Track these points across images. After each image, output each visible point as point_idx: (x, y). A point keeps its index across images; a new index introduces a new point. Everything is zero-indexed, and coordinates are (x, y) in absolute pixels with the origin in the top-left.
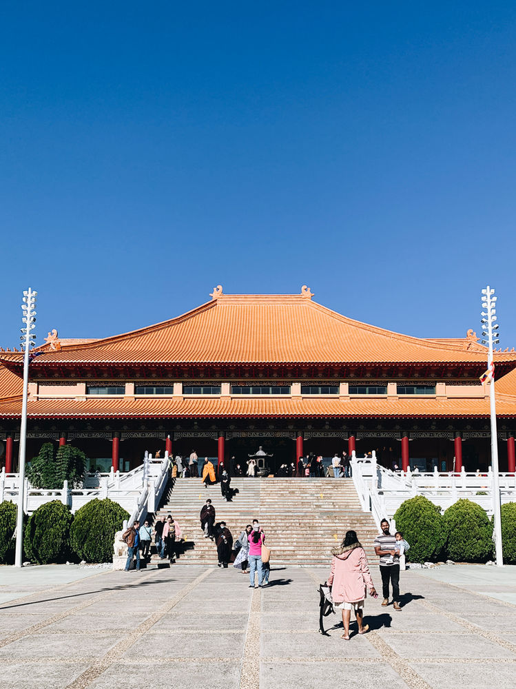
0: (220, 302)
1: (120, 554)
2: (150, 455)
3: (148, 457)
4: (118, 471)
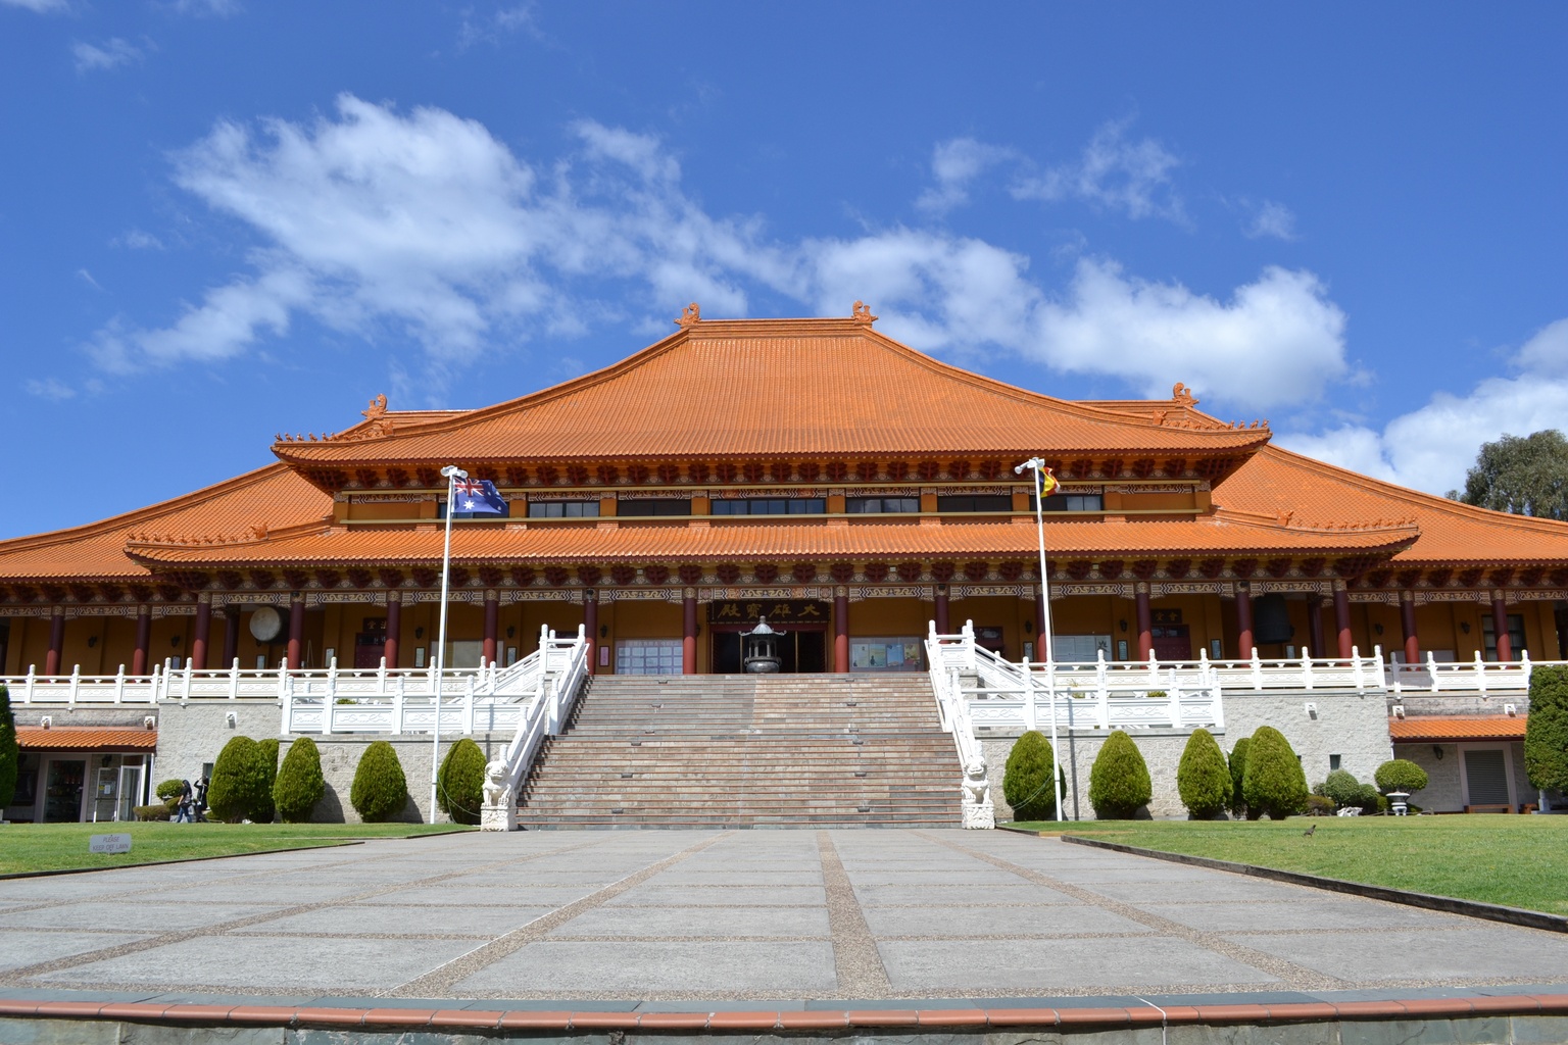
0: (694, 336)
1: (495, 802)
2: (553, 632)
3: (547, 638)
4: (493, 664)
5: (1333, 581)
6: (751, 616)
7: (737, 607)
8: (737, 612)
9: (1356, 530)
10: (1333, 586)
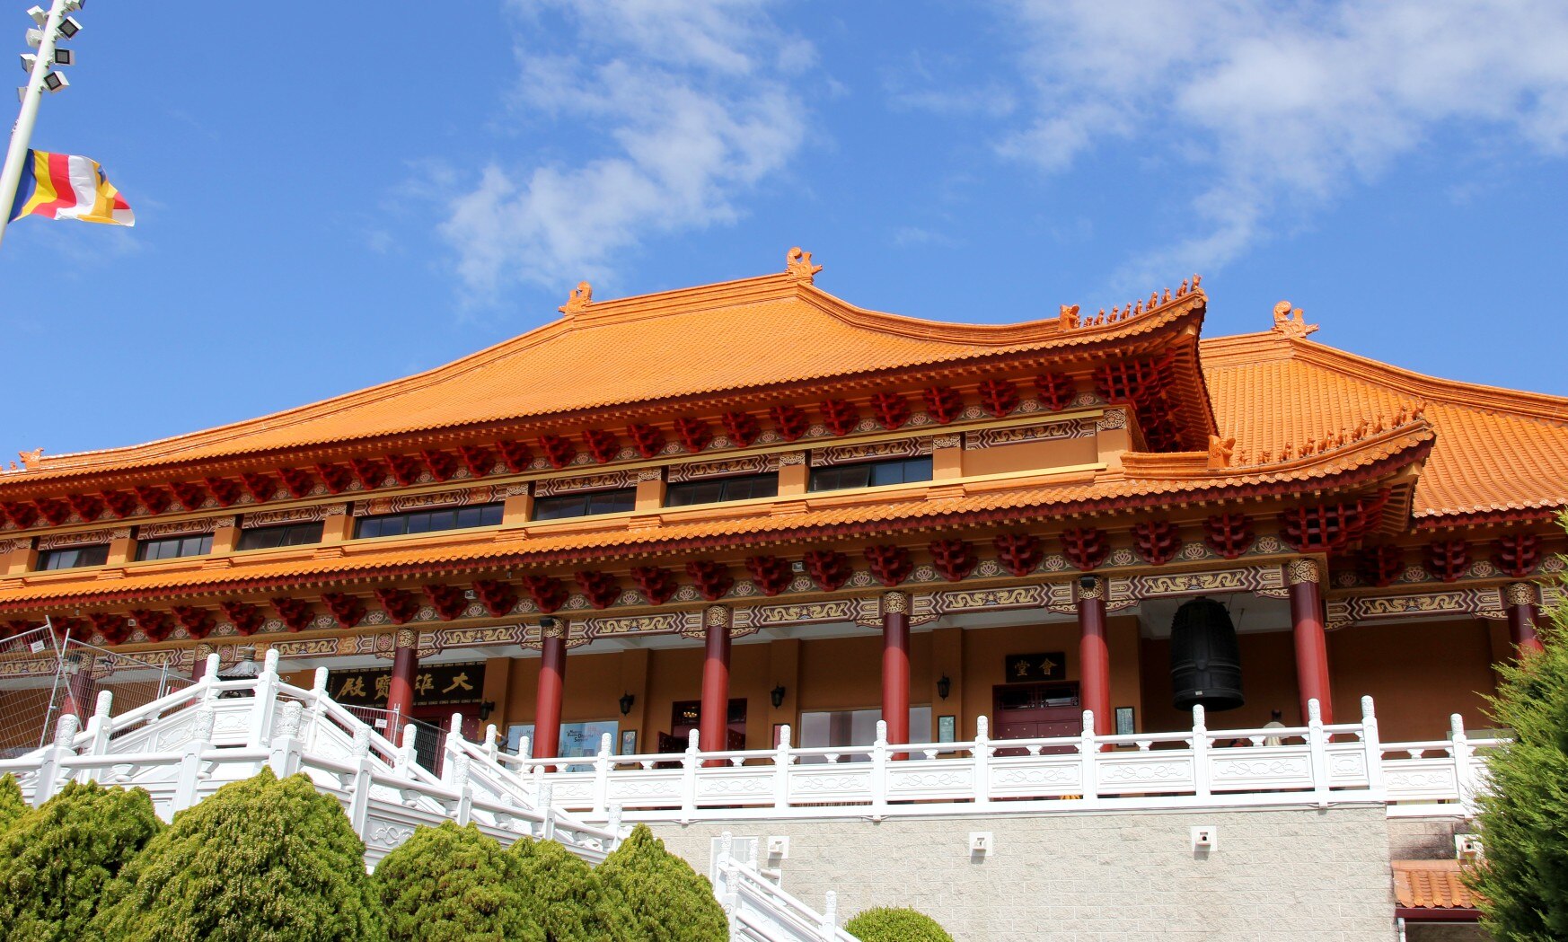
5: (1286, 564)
6: (379, 694)
7: (364, 682)
8: (362, 689)
9: (1326, 453)
10: (1286, 575)
